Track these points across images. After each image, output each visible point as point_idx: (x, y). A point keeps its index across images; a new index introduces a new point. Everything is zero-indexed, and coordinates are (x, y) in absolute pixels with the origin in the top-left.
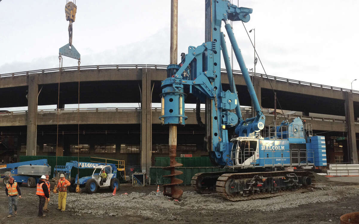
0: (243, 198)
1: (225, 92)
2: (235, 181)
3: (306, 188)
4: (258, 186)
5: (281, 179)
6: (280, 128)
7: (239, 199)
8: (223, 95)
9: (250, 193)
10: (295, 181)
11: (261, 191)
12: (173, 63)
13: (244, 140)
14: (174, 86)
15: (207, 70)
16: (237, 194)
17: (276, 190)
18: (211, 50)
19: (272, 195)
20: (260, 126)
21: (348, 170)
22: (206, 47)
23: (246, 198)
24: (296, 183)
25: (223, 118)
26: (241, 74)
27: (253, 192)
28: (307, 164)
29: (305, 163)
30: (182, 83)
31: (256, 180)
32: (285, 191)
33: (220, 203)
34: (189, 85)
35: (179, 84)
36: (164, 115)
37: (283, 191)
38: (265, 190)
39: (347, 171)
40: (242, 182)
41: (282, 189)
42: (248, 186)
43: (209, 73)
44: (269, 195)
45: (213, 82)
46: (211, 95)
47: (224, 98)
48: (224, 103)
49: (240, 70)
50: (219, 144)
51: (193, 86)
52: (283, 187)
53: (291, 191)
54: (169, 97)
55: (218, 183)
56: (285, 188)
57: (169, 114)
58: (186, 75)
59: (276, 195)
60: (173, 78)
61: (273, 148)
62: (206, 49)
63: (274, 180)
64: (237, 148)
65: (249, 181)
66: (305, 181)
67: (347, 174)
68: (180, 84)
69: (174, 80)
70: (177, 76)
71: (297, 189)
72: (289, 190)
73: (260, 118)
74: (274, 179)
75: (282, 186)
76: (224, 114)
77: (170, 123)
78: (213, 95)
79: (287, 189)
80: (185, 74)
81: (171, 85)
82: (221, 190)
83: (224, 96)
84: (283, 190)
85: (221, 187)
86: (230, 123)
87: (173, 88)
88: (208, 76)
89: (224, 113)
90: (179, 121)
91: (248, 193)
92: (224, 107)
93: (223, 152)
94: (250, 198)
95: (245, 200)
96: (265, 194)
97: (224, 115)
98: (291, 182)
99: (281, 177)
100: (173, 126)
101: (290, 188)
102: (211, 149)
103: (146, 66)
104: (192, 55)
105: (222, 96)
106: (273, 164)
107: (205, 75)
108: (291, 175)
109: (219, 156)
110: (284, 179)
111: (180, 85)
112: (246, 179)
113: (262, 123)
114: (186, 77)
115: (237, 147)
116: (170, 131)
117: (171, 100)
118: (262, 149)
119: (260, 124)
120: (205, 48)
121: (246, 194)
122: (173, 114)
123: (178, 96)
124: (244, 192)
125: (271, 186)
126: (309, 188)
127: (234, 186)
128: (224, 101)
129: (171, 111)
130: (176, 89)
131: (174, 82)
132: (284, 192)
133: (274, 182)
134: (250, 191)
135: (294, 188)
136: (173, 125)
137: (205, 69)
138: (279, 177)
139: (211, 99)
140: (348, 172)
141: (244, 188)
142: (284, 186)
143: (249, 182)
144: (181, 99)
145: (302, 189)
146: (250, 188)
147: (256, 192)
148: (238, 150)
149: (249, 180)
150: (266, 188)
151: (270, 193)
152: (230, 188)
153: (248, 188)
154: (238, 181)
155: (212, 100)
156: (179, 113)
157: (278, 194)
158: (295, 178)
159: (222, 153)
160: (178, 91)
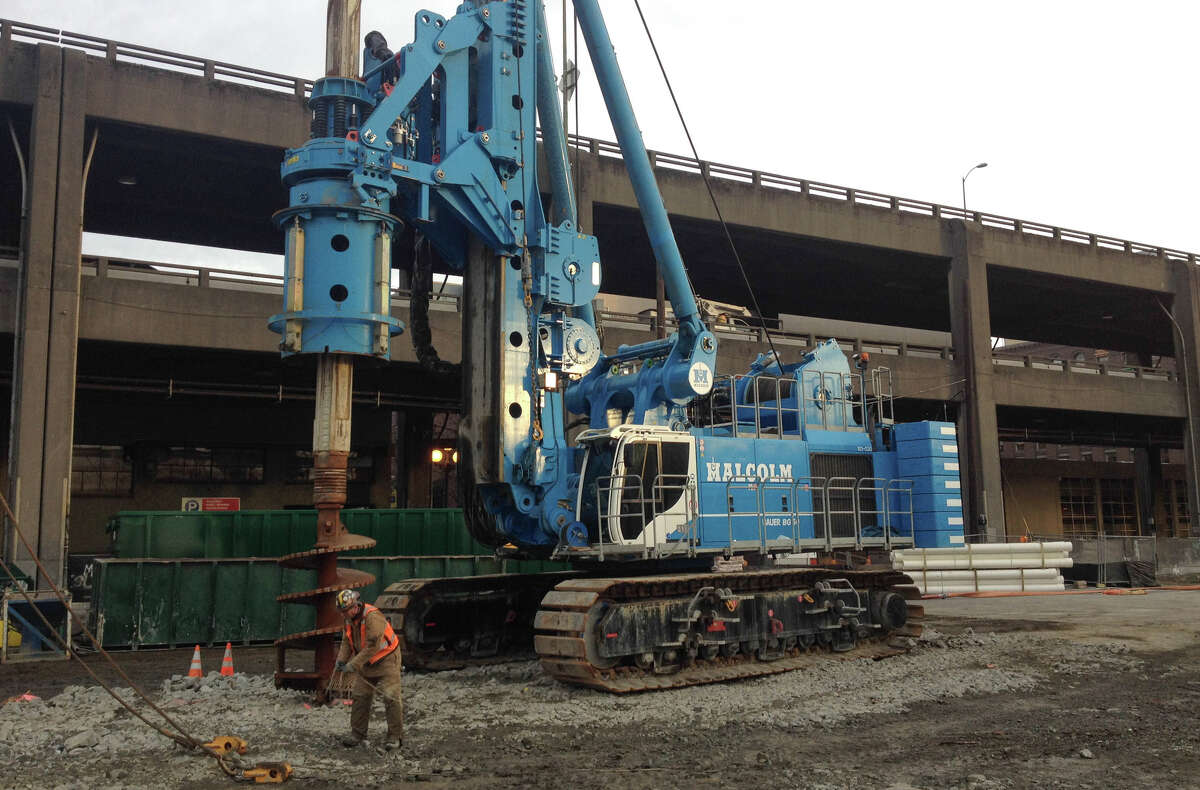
0: (654, 683)
1: (555, 229)
2: (622, 608)
3: (882, 641)
4: (710, 629)
5: (793, 600)
6: (751, 387)
7: (640, 685)
8: (551, 241)
9: (682, 659)
10: (847, 611)
11: (723, 653)
12: (344, 74)
13: (640, 439)
14: (359, 180)
15: (488, 126)
16: (628, 663)
17: (779, 649)
18: (508, 40)
19: (766, 669)
20: (696, 380)
21: (975, 569)
22: (486, 26)
23: (667, 682)
24: (850, 617)
25: (543, 342)
26: (620, 156)
27: (693, 653)
28: (888, 542)
29: (881, 535)
30: (394, 172)
31: (703, 605)
32: (808, 650)
33: (562, 701)
34: (418, 184)
35: (377, 174)
36: (300, 309)
37: (802, 651)
38: (736, 645)
39: (970, 574)
40: (650, 614)
41: (798, 645)
42: (673, 629)
43: (498, 140)
44: (754, 668)
45: (511, 178)
46: (502, 240)
47: (553, 252)
48: (553, 278)
49: (615, 141)
50: (526, 453)
51: (433, 191)
52: (803, 637)
53: (832, 651)
54: (329, 229)
55: (542, 620)
56: (810, 639)
57: (329, 309)
58: (404, 136)
59: (779, 666)
60: (351, 144)
61: (748, 473)
62: (486, 34)
63: (771, 605)
64: (613, 473)
65: (681, 611)
66: (884, 611)
67: (970, 588)
68: (384, 174)
69: (354, 153)
70: (369, 137)
71: (852, 642)
72: (821, 648)
73: (698, 346)
74: (768, 603)
75: (801, 632)
76: (547, 323)
77: (331, 350)
78: (513, 235)
79: (816, 643)
80: (401, 131)
81: (341, 175)
82: (565, 646)
83: (553, 245)
84: (800, 646)
85: (564, 633)
86: (571, 362)
87: (353, 188)
88: (494, 153)
89: (548, 317)
90: (372, 345)
91: (674, 662)
92: (553, 292)
93: (546, 489)
94: (682, 678)
95: (667, 689)
96: (736, 664)
97: (548, 328)
98: (834, 614)
99: (795, 593)
100: (338, 362)
101: (828, 638)
102: (498, 475)
103: (60, 37)
104: (432, 50)
105: (543, 244)
106: (763, 541)
107: (480, 145)
108: (834, 585)
109: (527, 502)
110: (804, 601)
111: (380, 177)
112: (668, 603)
113: (704, 367)
114: (406, 144)
115: (614, 469)
116: (323, 386)
117: (340, 244)
118: (710, 479)
119: (696, 371)
120: (481, 29)
121: (665, 662)
122: (347, 309)
123: (369, 231)
124: (659, 653)
125: (760, 631)
126: (896, 642)
127: (618, 631)
128: (552, 266)
129: (339, 293)
130: (363, 193)
131: (356, 161)
132: (803, 655)
133: (771, 613)
134: (681, 652)
135: (842, 641)
136: (339, 358)
137: (478, 120)
138: (787, 595)
139: (500, 257)
140: (976, 578)
141: (657, 639)
142: (807, 632)
143: (677, 615)
144: (386, 243)
145: (868, 642)
146: (682, 638)
147: (703, 654)
148: (619, 483)
149: (677, 605)
150: (743, 638)
151: (753, 659)
152: (602, 637)
153: (675, 639)
154: (636, 611)
155: (503, 259)
156: (375, 306)
157: (787, 664)
158: (850, 599)
159: (538, 492)
160: (375, 206)
